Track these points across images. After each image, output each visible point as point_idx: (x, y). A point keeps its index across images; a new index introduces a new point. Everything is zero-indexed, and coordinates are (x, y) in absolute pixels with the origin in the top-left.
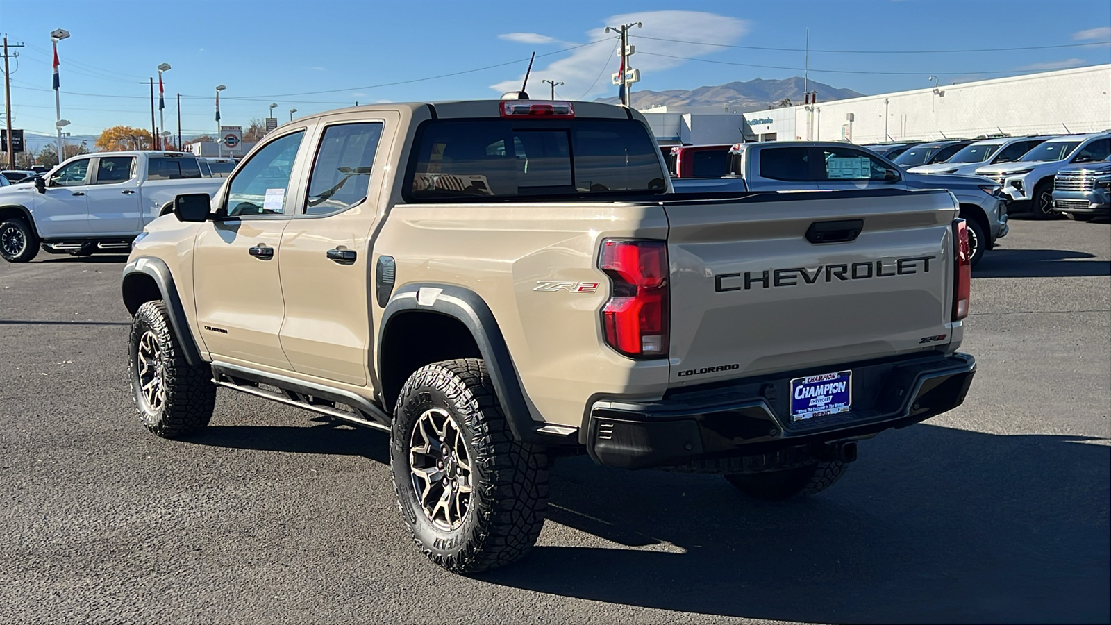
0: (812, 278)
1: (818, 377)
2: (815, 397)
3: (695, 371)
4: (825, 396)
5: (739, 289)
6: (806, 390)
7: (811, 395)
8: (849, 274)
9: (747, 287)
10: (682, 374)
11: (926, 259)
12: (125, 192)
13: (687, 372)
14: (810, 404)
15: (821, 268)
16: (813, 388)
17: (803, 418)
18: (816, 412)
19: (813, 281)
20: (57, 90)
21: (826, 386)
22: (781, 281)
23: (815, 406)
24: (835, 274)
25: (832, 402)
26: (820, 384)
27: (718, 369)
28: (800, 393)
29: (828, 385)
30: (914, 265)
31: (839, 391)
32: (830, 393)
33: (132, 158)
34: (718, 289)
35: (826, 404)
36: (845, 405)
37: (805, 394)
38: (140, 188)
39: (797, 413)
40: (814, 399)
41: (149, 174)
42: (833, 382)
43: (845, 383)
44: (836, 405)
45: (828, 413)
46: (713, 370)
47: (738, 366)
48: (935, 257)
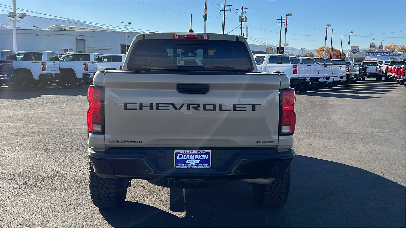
0: (178, 108)
1: (191, 151)
2: (190, 160)
3: (118, 141)
4: (196, 160)
5: (137, 109)
6: (184, 156)
7: (187, 159)
8: (201, 108)
9: (141, 108)
10: (111, 142)
12: (261, 68)
13: (114, 141)
14: (186, 162)
15: (183, 104)
16: (188, 156)
17: (181, 168)
18: (189, 166)
19: (179, 109)
20: (286, 33)
21: (196, 156)
22: (160, 108)
23: (190, 164)
24: (192, 107)
25: (200, 163)
26: (193, 154)
27: (130, 141)
28: (180, 157)
29: (198, 156)
30: (245, 107)
31: (204, 159)
32: (199, 159)
33: (265, 56)
34: (125, 108)
35: (196, 164)
36: (207, 165)
37: (183, 158)
38: (266, 67)
39: (179, 165)
40: (189, 161)
41: (269, 62)
42: (201, 154)
43: (208, 156)
44: (202, 165)
45: (197, 168)
46: (128, 141)
47: (142, 142)
48: (260, 105)
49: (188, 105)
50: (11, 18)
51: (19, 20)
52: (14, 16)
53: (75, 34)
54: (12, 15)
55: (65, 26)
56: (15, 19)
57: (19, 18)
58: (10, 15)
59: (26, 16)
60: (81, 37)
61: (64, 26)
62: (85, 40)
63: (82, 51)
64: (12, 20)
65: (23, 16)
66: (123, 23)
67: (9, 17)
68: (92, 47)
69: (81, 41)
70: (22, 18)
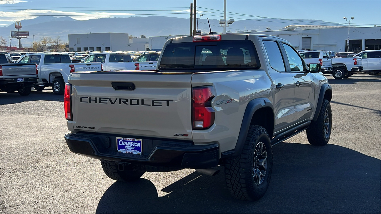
0: (113, 102)
1: (127, 139)
2: (127, 146)
3: (81, 127)
4: (132, 146)
5: (88, 102)
6: (123, 142)
7: (126, 145)
8: (129, 102)
9: (90, 102)
10: (77, 127)
11: (168, 102)
13: (78, 127)
14: (125, 148)
15: (117, 99)
16: (126, 142)
17: (122, 152)
18: (127, 151)
19: (114, 103)
21: (132, 143)
22: (102, 102)
23: (128, 149)
24: (123, 102)
25: (135, 149)
26: (129, 141)
27: (88, 128)
28: (121, 143)
29: (133, 143)
30: (161, 103)
31: (137, 146)
32: (134, 146)
34: (81, 101)
35: (132, 149)
36: (140, 152)
37: (123, 144)
39: (120, 150)
40: (127, 147)
42: (135, 142)
43: (140, 143)
44: (136, 151)
45: (132, 153)
46: (87, 127)
47: (95, 128)
48: (173, 101)
49: (120, 100)
50: (222, 24)
51: (228, 26)
52: (223, 23)
53: (301, 32)
54: (222, 22)
55: (299, 26)
56: (225, 25)
57: (229, 24)
58: (221, 22)
59: (234, 22)
60: (307, 36)
61: (297, 26)
62: (311, 38)
63: (308, 48)
64: (223, 26)
65: (231, 21)
66: (345, 19)
67: (220, 24)
68: (318, 44)
69: (306, 39)
70: (231, 24)
